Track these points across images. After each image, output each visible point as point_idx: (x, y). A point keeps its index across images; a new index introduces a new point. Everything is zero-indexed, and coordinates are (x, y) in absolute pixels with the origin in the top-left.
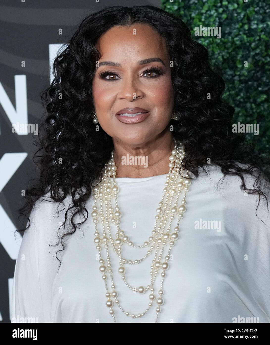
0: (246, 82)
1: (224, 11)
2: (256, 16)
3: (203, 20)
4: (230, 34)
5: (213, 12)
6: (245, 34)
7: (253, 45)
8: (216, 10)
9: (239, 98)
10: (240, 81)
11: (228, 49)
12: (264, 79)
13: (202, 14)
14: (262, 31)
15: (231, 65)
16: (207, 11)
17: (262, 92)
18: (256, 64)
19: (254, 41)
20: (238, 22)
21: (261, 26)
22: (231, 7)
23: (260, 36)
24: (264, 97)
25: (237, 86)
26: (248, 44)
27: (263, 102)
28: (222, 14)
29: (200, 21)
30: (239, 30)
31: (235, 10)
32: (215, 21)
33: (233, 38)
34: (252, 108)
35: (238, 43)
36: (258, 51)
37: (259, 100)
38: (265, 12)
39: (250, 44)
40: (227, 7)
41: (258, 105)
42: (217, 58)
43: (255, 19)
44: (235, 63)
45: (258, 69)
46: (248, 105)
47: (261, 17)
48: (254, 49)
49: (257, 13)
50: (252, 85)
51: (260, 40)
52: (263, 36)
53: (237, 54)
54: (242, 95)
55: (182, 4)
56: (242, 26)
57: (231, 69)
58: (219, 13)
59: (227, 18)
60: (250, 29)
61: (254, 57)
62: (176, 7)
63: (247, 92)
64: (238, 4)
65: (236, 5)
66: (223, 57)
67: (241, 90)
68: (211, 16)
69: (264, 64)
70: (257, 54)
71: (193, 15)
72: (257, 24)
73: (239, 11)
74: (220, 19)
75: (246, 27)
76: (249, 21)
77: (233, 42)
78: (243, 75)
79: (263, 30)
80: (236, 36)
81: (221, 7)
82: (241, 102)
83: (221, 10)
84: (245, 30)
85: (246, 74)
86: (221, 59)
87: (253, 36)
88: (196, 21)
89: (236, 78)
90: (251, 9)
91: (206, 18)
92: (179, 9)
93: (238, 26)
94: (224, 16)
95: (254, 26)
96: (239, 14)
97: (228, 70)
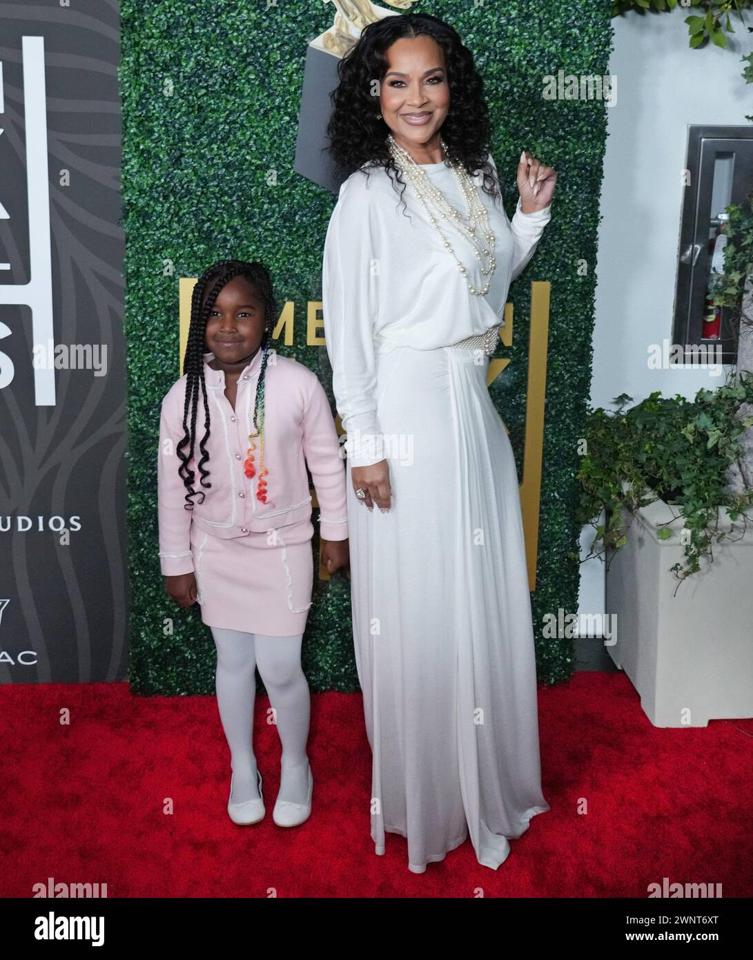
0: (189, 78)
1: (171, 16)
2: (199, 22)
3: (154, 23)
4: (176, 36)
5: (162, 16)
6: (189, 37)
7: (196, 47)
8: (165, 15)
9: (183, 91)
10: (184, 76)
11: (174, 49)
12: (204, 76)
13: (153, 18)
14: (203, 36)
15: (177, 63)
16: (157, 16)
17: (202, 87)
18: (198, 63)
19: (197, 43)
20: (183, 26)
21: (202, 31)
22: (178, 13)
23: (201, 39)
24: (204, 91)
25: (181, 81)
26: (191, 46)
27: (203, 95)
28: (170, 18)
29: (151, 23)
30: (184, 33)
31: (180, 15)
32: (163, 24)
33: (179, 40)
34: (193, 101)
35: (183, 44)
36: (199, 52)
37: (199, 94)
38: (206, 20)
39: (193, 46)
40: (175, 13)
41: (198, 98)
42: (165, 56)
43: (198, 25)
44: (180, 62)
45: (199, 67)
46: (191, 98)
47: (202, 23)
48: (196, 51)
49: (199, 19)
50: (194, 81)
51: (201, 43)
52: (204, 40)
53: (182, 53)
54: (185, 88)
55: (137, 8)
56: (187, 30)
57: (177, 66)
58: (167, 18)
59: (174, 23)
60: (193, 33)
61: (196, 57)
62: (131, 11)
63: (190, 87)
64: (184, 11)
65: (182, 12)
66: (170, 55)
67: (185, 85)
68: (160, 20)
69: (204, 64)
70: (199, 55)
71: (146, 18)
72: (200, 29)
73: (184, 17)
74: (168, 22)
75: (190, 31)
76: (193, 25)
77: (179, 44)
78: (187, 72)
79: (204, 34)
80: (182, 38)
81: (169, 12)
82: (184, 95)
83: (169, 15)
84: (189, 34)
85: (189, 71)
86: (169, 58)
87: (196, 39)
88: (148, 23)
89: (181, 74)
90: (195, 16)
91: (156, 21)
92: (133, 12)
93: (183, 30)
94: (172, 20)
95: (198, 31)
96: (184, 19)
97: (174, 67)
